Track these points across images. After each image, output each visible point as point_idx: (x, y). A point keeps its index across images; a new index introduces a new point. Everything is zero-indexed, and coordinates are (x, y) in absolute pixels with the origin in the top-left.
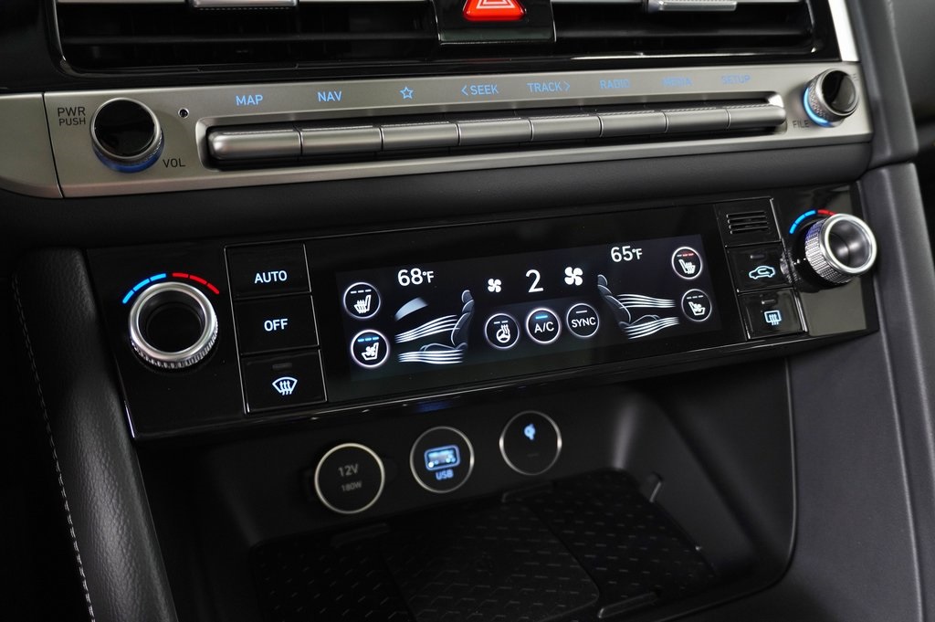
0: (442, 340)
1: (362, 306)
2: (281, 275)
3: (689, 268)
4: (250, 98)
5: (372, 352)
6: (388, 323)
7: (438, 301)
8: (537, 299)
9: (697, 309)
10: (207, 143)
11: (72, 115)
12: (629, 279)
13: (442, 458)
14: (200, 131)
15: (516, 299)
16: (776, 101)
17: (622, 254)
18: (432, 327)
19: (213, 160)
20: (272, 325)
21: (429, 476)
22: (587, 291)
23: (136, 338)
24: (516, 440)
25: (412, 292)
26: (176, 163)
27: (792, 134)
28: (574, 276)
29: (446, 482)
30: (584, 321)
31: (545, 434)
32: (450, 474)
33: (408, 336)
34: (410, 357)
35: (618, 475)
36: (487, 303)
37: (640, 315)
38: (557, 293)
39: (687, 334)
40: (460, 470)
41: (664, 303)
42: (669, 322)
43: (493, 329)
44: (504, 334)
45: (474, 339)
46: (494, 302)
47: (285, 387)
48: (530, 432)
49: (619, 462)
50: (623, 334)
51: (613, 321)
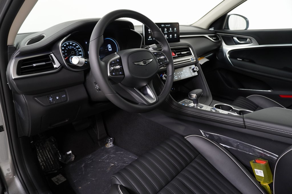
16: (190, 59)
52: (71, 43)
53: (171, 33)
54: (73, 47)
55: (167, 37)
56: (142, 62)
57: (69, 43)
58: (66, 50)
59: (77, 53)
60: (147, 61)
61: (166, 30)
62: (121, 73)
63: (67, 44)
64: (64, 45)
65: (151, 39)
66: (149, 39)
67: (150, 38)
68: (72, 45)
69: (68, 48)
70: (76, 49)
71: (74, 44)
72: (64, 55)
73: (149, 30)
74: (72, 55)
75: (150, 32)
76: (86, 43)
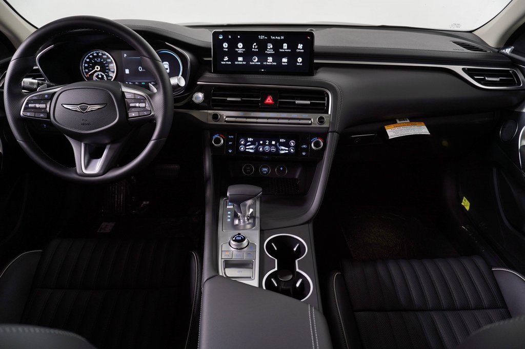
0: (252, 149)
1: (242, 142)
2: (233, 137)
3: (292, 144)
4: (232, 113)
5: (242, 149)
6: (245, 145)
7: (253, 143)
8: (267, 145)
9: (292, 150)
10: (225, 119)
11: (210, 114)
12: (282, 144)
14: (225, 117)
15: (264, 144)
16: (312, 120)
17: (282, 140)
18: (251, 147)
19: (226, 121)
20: (230, 143)
21: (263, 172)
22: (275, 145)
23: (213, 142)
24: (279, 169)
25: (250, 141)
26: (221, 121)
27: (312, 126)
28: (273, 143)
29: (265, 174)
30: (273, 149)
31: (284, 170)
33: (247, 147)
34: (247, 150)
36: (260, 144)
37: (282, 150)
38: (270, 145)
39: (289, 153)
40: (268, 172)
41: (287, 149)
42: (287, 151)
43: (260, 148)
44: (261, 149)
45: (257, 149)
46: (261, 145)
47: (230, 151)
48: (281, 169)
49: (297, 177)
50: (279, 152)
51: (278, 150)
52: (100, 54)
53: (285, 54)
54: (102, 60)
55: (273, 61)
56: (78, 106)
57: (98, 54)
58: (92, 63)
59: (108, 69)
60: (89, 106)
61: (270, 46)
62: (42, 115)
63: (95, 54)
64: (89, 56)
65: (230, 63)
66: (224, 61)
67: (226, 61)
68: (101, 57)
69: (95, 61)
70: (106, 64)
71: (105, 55)
72: (87, 70)
73: (225, 45)
74: (96, 71)
75: (226, 48)
76: (125, 55)
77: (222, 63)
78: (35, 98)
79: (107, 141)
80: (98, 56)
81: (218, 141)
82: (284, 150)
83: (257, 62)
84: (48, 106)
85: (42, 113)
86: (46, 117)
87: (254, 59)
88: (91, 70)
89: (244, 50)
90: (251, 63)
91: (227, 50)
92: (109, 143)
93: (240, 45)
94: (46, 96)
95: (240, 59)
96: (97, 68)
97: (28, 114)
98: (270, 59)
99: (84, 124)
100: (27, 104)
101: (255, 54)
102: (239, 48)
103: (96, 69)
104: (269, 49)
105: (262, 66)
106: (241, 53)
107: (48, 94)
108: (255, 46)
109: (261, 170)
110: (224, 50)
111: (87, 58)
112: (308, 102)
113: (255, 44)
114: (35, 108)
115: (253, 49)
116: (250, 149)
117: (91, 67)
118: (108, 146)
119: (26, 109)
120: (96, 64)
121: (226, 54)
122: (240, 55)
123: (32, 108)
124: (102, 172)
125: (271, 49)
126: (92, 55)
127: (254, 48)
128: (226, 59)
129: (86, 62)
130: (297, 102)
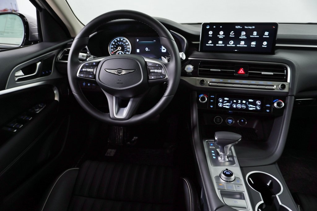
0: (228, 105)
1: (220, 101)
2: (213, 96)
3: (259, 103)
4: (214, 80)
5: (220, 105)
7: (228, 102)
8: (239, 103)
9: (258, 108)
10: (209, 83)
11: (198, 80)
12: (250, 103)
13: (230, 121)
14: (209, 82)
15: (237, 103)
16: (275, 87)
17: (251, 100)
19: (209, 85)
20: (211, 101)
21: (228, 123)
22: (245, 104)
23: (200, 100)
24: (240, 121)
25: (226, 100)
26: (206, 85)
27: (275, 90)
28: (244, 102)
29: (230, 124)
30: (244, 107)
31: (244, 121)
32: (230, 123)
33: (224, 104)
34: (224, 106)
35: (253, 129)
36: (234, 103)
37: (251, 107)
38: (242, 103)
40: (232, 123)
41: (254, 107)
42: (255, 109)
44: (234, 106)
45: (231, 106)
47: (212, 107)
48: (242, 121)
50: (248, 109)
51: (247, 107)
52: (122, 40)
53: (254, 39)
54: (123, 43)
55: (245, 44)
56: (116, 71)
57: (120, 39)
58: (116, 45)
59: (125, 49)
60: (123, 71)
61: (243, 33)
63: (118, 40)
64: (115, 40)
65: (213, 45)
66: (208, 44)
67: (210, 44)
68: (122, 41)
69: (118, 44)
70: (125, 45)
71: (125, 40)
72: (112, 50)
73: (211, 33)
74: (118, 50)
75: (211, 35)
76: (138, 40)
77: (207, 45)
78: (87, 65)
79: (130, 96)
80: (120, 41)
81: (203, 99)
82: (252, 108)
83: (233, 44)
84: (95, 70)
85: (91, 75)
86: (93, 78)
87: (231, 43)
88: (115, 50)
89: (224, 36)
90: (228, 45)
91: (211, 36)
92: (132, 97)
93: (222, 33)
94: (94, 64)
95: (220, 42)
96: (120, 48)
97: (82, 75)
98: (242, 43)
99: (118, 83)
100: (82, 68)
101: (232, 39)
102: (220, 35)
103: (118, 49)
104: (243, 35)
105: (236, 48)
106: (222, 38)
107: (96, 62)
108: (232, 33)
109: (227, 121)
110: (209, 36)
111: (113, 42)
112: (272, 73)
113: (233, 32)
114: (86, 71)
115: (230, 36)
116: (227, 106)
117: (115, 47)
118: (131, 100)
119: (81, 72)
120: (119, 45)
121: (210, 39)
122: (221, 39)
123: (85, 71)
124: (128, 117)
125: (244, 35)
126: (117, 40)
127: (232, 35)
128: (210, 42)
129: (112, 45)
130: (263, 73)
